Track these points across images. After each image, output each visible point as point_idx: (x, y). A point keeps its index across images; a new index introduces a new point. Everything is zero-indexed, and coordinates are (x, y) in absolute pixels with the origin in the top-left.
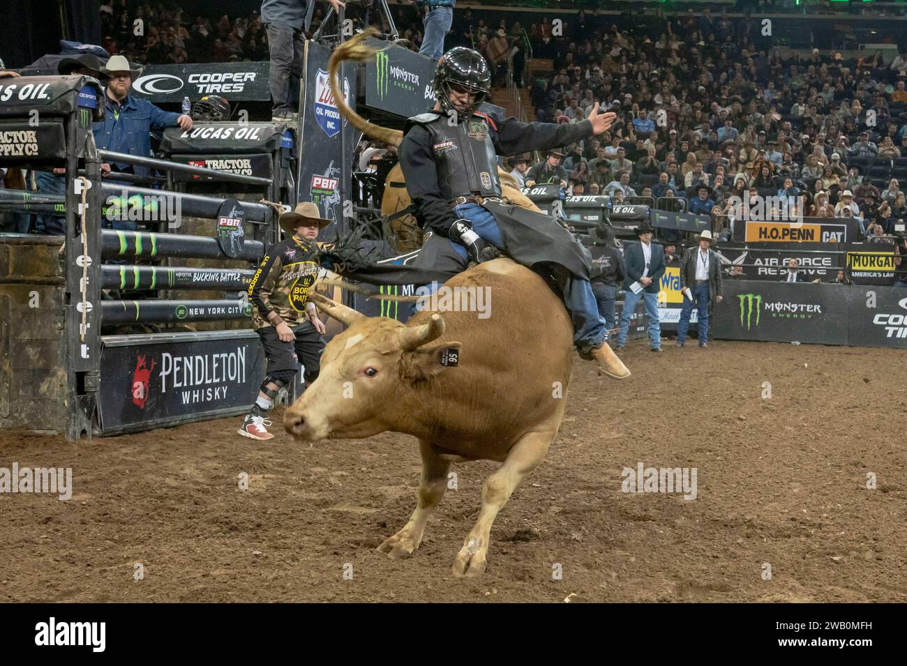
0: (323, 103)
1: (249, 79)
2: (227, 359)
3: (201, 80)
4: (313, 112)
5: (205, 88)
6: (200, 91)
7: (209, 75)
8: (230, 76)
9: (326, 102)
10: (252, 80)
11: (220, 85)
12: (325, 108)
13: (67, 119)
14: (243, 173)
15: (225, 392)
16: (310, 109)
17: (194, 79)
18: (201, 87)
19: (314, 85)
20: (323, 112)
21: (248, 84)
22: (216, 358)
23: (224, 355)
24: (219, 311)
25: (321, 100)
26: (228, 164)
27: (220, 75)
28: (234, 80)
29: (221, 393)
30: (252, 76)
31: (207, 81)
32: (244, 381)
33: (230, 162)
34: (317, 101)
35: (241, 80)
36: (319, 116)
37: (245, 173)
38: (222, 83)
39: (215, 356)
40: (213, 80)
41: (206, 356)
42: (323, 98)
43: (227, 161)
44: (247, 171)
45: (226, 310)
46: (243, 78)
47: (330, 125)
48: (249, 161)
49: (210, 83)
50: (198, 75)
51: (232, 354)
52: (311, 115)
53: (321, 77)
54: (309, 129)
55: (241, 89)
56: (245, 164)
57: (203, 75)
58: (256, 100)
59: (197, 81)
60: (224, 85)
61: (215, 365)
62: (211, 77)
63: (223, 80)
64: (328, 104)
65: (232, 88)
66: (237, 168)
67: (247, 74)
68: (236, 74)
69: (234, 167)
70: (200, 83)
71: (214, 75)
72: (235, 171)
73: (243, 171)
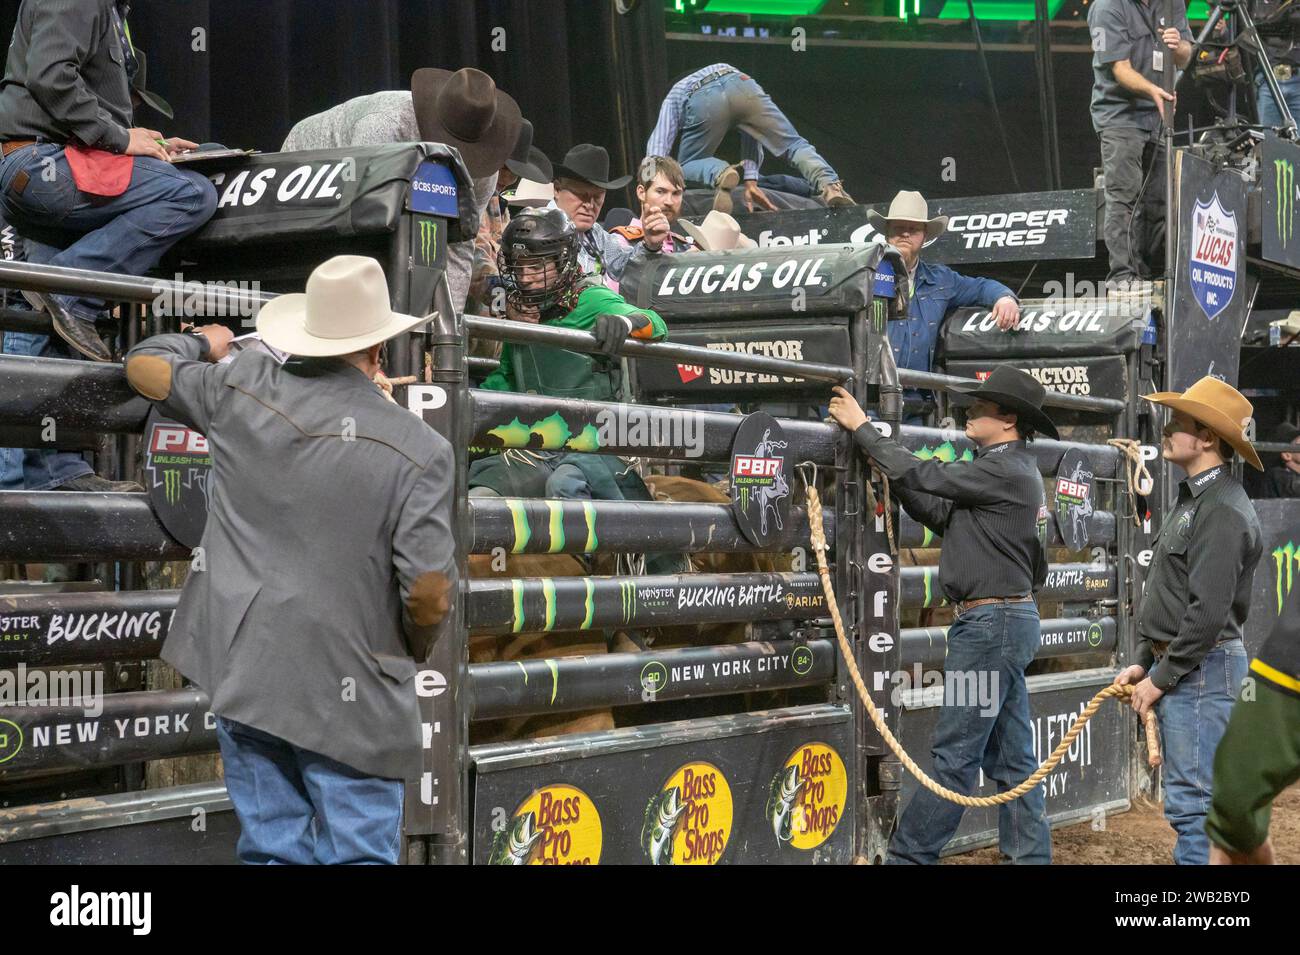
0: (1202, 261)
1: (1055, 222)
2: (1066, 723)
3: (970, 226)
4: (1188, 277)
5: (977, 240)
6: (969, 245)
7: (983, 218)
8: (1023, 216)
9: (1206, 258)
10: (1062, 222)
11: (1003, 234)
12: (1205, 268)
13: (852, 317)
14: (1073, 391)
15: (1064, 782)
16: (1184, 272)
17: (957, 224)
18: (971, 237)
19: (1190, 229)
20: (1202, 277)
21: (1054, 231)
22: (1052, 723)
23: (1062, 717)
24: (1054, 640)
25: (1199, 255)
26: (1047, 376)
27: (1003, 216)
28: (1030, 223)
29: (1059, 784)
30: (1061, 216)
31: (981, 226)
32: (1089, 763)
33: (1050, 371)
34: (1194, 258)
35: (1042, 224)
36: (1196, 285)
37: (1078, 391)
38: (1007, 230)
39: (1051, 719)
40: (990, 226)
41: (1039, 720)
42: (1202, 251)
43: (1045, 370)
44: (1081, 388)
45: (1065, 637)
46: (1045, 219)
47: (1211, 298)
48: (1084, 370)
49: (987, 230)
50: (965, 218)
51: (1073, 715)
52: (1185, 283)
53: (1199, 215)
54: (1183, 308)
55: (1042, 239)
56: (1078, 375)
57: (973, 218)
58: (1068, 257)
59: (963, 228)
60: (1012, 233)
61: (1051, 736)
62: (987, 221)
63: (1009, 225)
64: (1208, 262)
65: (1025, 238)
66: (1063, 383)
67: (1052, 212)
68: (1033, 214)
69: (1057, 380)
70: (967, 231)
71: (993, 217)
72: (1060, 387)
73: (1074, 386)
